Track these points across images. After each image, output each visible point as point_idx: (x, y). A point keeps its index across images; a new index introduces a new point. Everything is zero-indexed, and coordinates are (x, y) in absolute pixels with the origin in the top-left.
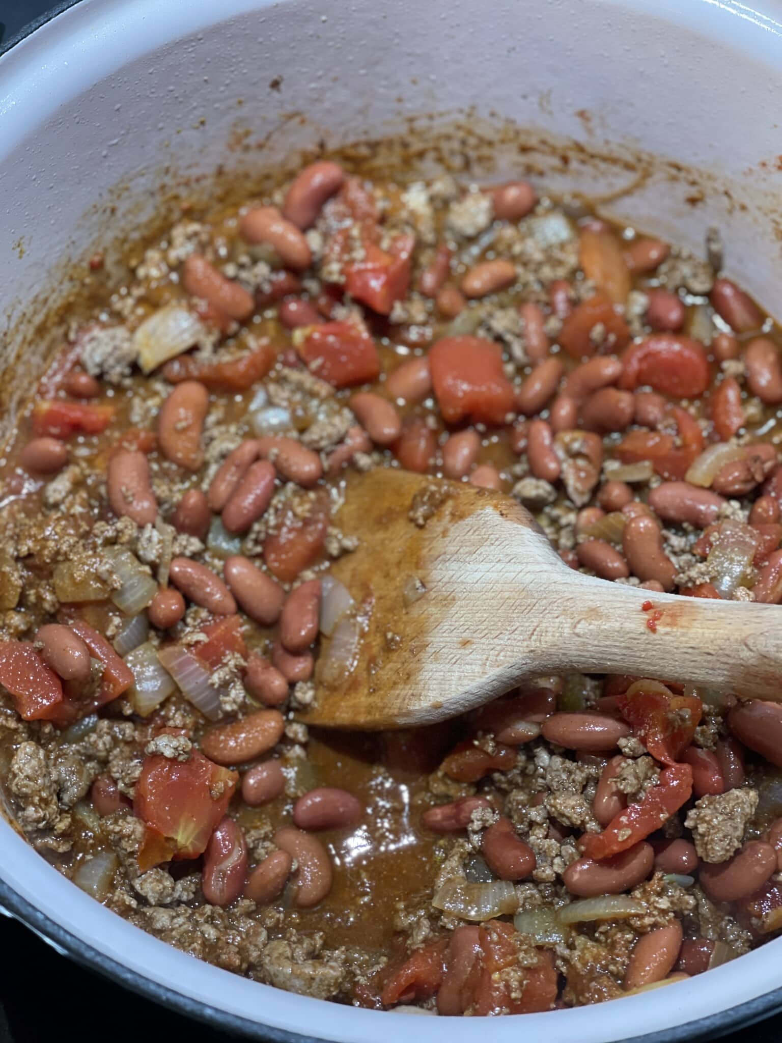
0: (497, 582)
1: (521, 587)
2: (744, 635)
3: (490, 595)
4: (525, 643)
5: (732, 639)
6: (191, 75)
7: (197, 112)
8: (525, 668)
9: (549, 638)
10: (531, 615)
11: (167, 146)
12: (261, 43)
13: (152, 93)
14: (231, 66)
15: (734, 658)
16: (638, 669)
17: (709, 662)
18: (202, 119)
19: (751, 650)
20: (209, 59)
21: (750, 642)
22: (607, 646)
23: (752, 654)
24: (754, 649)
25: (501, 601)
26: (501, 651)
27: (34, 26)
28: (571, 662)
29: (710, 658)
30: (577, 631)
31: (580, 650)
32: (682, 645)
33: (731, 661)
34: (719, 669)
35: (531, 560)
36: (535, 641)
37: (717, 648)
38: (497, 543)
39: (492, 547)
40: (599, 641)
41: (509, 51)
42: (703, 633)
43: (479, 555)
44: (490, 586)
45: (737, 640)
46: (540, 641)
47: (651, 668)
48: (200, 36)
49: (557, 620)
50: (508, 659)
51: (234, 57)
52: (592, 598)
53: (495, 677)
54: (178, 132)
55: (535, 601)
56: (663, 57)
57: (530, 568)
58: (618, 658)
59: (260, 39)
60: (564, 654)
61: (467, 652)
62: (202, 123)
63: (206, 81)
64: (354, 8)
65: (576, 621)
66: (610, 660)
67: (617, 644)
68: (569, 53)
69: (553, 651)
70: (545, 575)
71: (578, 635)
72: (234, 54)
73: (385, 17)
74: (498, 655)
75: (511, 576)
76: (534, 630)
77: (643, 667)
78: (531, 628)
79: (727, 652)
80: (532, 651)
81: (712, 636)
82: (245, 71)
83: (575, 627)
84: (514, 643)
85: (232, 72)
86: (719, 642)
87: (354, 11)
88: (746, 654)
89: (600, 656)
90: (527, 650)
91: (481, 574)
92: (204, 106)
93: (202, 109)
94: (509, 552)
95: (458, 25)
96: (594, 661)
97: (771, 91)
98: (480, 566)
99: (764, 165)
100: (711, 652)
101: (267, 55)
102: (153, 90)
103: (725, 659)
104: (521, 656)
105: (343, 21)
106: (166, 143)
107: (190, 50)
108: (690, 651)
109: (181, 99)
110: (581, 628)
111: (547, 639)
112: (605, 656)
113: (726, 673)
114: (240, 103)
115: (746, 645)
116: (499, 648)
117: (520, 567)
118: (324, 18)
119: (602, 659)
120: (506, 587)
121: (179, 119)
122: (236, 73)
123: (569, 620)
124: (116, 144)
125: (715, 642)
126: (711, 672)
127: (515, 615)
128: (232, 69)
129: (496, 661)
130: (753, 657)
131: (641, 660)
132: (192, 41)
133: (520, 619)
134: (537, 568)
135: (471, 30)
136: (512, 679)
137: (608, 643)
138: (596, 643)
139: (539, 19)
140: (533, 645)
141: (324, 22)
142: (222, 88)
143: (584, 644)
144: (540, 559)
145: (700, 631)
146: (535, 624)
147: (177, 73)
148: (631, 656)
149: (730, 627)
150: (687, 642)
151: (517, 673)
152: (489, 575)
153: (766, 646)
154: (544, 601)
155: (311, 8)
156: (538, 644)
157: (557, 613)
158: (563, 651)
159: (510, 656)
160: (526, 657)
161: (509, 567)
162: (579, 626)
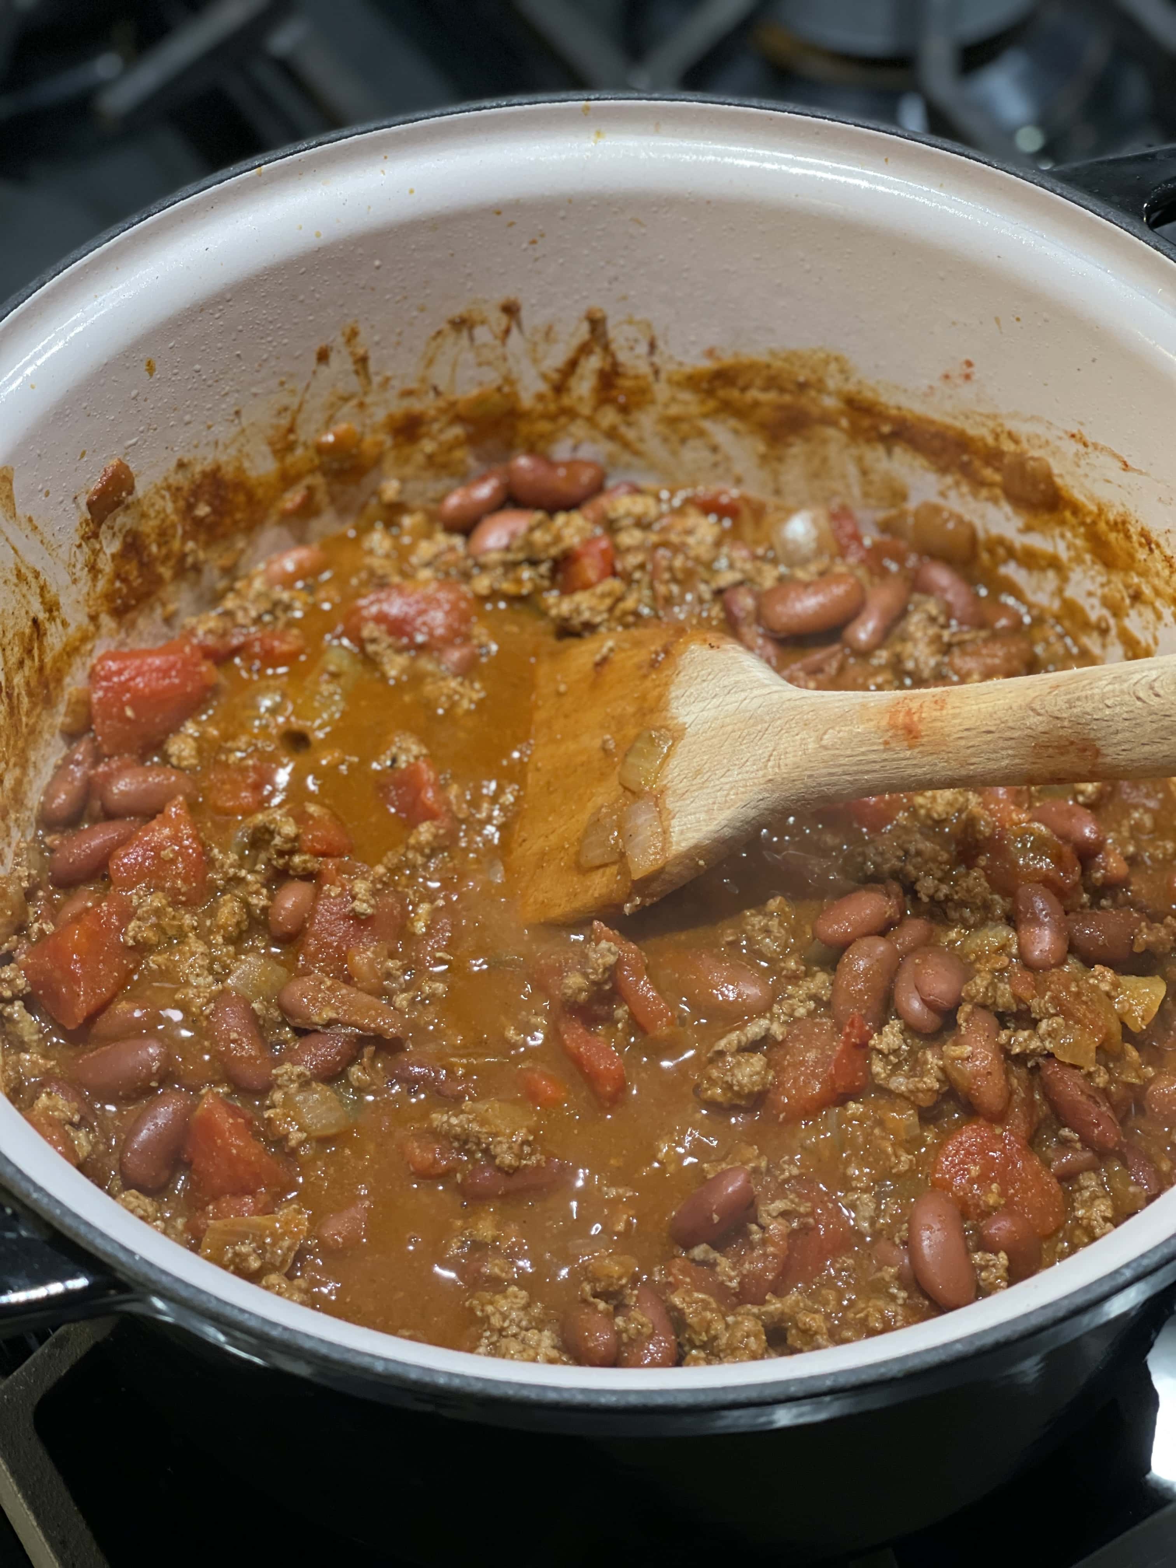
0: (716, 719)
1: (748, 714)
2: (1029, 699)
3: (709, 734)
4: (761, 773)
5: (1015, 706)
6: (220, 349)
7: (230, 400)
8: (762, 805)
9: (790, 759)
10: (763, 741)
11: (196, 447)
12: (302, 302)
13: (176, 374)
14: (268, 335)
15: (1020, 729)
16: (902, 778)
17: (988, 743)
18: (236, 408)
19: (1039, 714)
20: (240, 327)
21: (1037, 706)
22: (863, 754)
23: (1040, 718)
24: (1042, 711)
25: (725, 737)
26: (732, 788)
27: (25, 294)
28: (819, 785)
29: (989, 737)
30: (824, 742)
31: (829, 767)
32: (955, 730)
33: (1016, 734)
34: (1003, 749)
35: (756, 685)
36: (773, 767)
37: (998, 722)
38: (711, 677)
39: (705, 684)
40: (852, 749)
41: (610, 283)
42: (979, 709)
43: (689, 697)
44: (707, 726)
45: (1020, 707)
46: (779, 766)
47: (919, 771)
48: (228, 296)
49: (798, 737)
50: (740, 796)
51: (271, 322)
52: (837, 705)
53: (726, 822)
54: (209, 427)
55: (766, 725)
56: (803, 260)
57: (756, 692)
58: (877, 766)
59: (302, 297)
60: (810, 776)
61: (688, 802)
62: (237, 413)
63: (238, 355)
64: (413, 247)
65: (821, 732)
66: (867, 772)
67: (875, 748)
68: (685, 275)
69: (794, 775)
70: (775, 696)
71: (825, 748)
72: (270, 319)
73: (452, 255)
74: (728, 794)
75: (731, 708)
76: (771, 755)
77: (909, 771)
78: (766, 755)
79: (1011, 724)
80: (770, 780)
81: (990, 709)
82: (285, 341)
83: (821, 739)
84: (746, 776)
85: (270, 342)
86: (1000, 714)
87: (414, 250)
88: (1033, 720)
89: (855, 768)
90: (762, 781)
91: (693, 717)
92: (238, 391)
93: (236, 395)
94: (726, 683)
95: (544, 256)
96: (848, 778)
97: (942, 279)
98: (692, 708)
99: (947, 377)
100: (993, 729)
101: (311, 318)
102: (176, 371)
103: (1008, 734)
104: (756, 789)
105: (401, 266)
106: (195, 442)
107: (217, 315)
108: (966, 734)
109: (210, 382)
110: (827, 740)
111: (788, 761)
112: (861, 768)
113: (1010, 752)
115: (1033, 710)
116: (728, 786)
117: (743, 695)
118: (377, 263)
119: (857, 773)
120: (728, 720)
121: (209, 409)
122: (275, 344)
123: (812, 734)
124: (134, 444)
125: (995, 716)
126: (993, 756)
127: (743, 747)
128: (270, 339)
129: (726, 801)
130: (1041, 723)
131: (905, 762)
132: (219, 303)
133: (750, 749)
134: (766, 691)
135: (561, 261)
136: (747, 823)
137: (863, 749)
138: (849, 752)
139: (644, 235)
140: (770, 773)
141: (378, 268)
143: (835, 757)
144: (767, 682)
145: (975, 707)
146: (771, 749)
147: (203, 348)
148: (894, 760)
149: (1010, 695)
150: (960, 725)
151: (752, 813)
152: (705, 713)
153: (1056, 705)
154: (779, 722)
155: (360, 251)
156: (777, 770)
157: (796, 730)
158: (809, 773)
159: (743, 793)
160: (766, 790)
161: (729, 699)
162: (826, 737)
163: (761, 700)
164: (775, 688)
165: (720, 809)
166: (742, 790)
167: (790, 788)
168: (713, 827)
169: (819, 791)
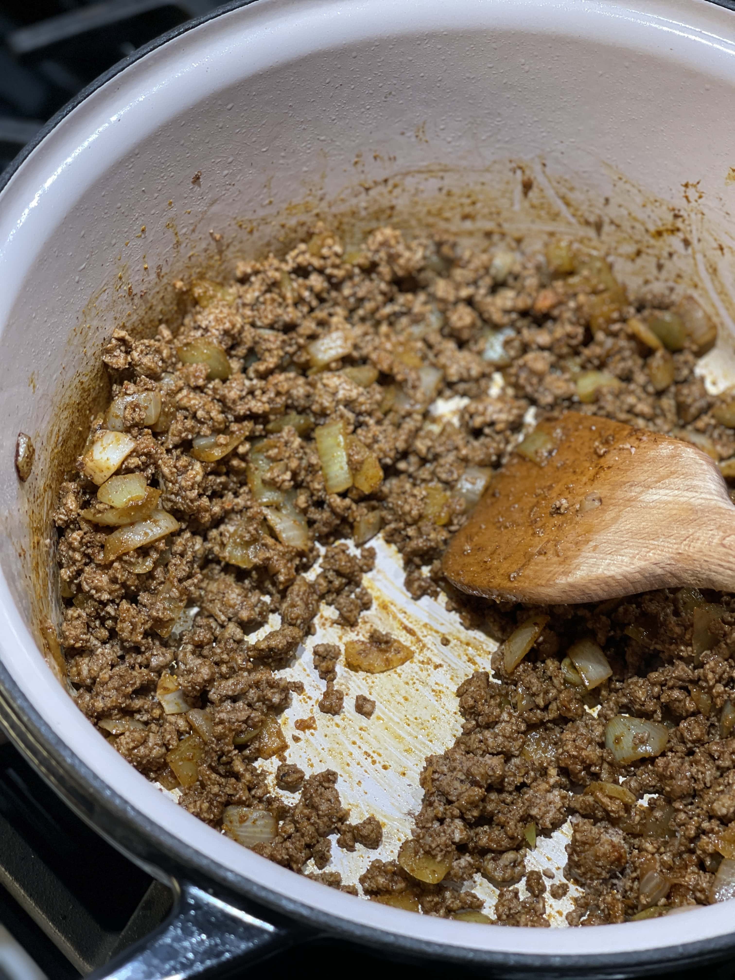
0: (670, 502)
1: (690, 507)
3: (661, 510)
4: (676, 546)
7: (139, 222)
8: (668, 568)
9: (699, 545)
10: (689, 526)
18: (143, 227)
25: (669, 516)
26: (654, 549)
28: (710, 570)
30: (725, 542)
31: (721, 560)
35: (705, 491)
36: (685, 545)
38: (683, 476)
39: (677, 479)
43: (662, 483)
44: (662, 505)
46: (689, 546)
49: (710, 532)
50: (656, 556)
55: (697, 518)
57: (703, 495)
60: (706, 561)
62: (143, 231)
63: (143, 191)
65: (727, 534)
69: (696, 556)
70: (713, 502)
71: (724, 546)
74: (649, 552)
75: (683, 499)
76: (688, 537)
78: (686, 535)
80: (679, 553)
83: (724, 539)
84: (666, 544)
90: (674, 551)
91: (658, 496)
92: (143, 215)
93: (143, 218)
94: (689, 483)
102: (107, 211)
104: (668, 556)
109: (124, 214)
110: (729, 541)
111: (696, 545)
114: (170, 204)
117: (694, 494)
120: (676, 506)
123: (721, 533)
127: (674, 525)
129: (646, 556)
133: (678, 528)
134: (711, 497)
136: (654, 576)
140: (682, 548)
142: (156, 195)
143: (728, 554)
152: (666, 497)
156: (687, 548)
157: (712, 527)
158: (706, 559)
159: (659, 555)
160: (673, 558)
161: (685, 493)
162: (728, 539)
163: (703, 501)
164: (716, 498)
165: (639, 559)
166: (660, 552)
167: (690, 565)
168: (630, 569)
169: (708, 575)
